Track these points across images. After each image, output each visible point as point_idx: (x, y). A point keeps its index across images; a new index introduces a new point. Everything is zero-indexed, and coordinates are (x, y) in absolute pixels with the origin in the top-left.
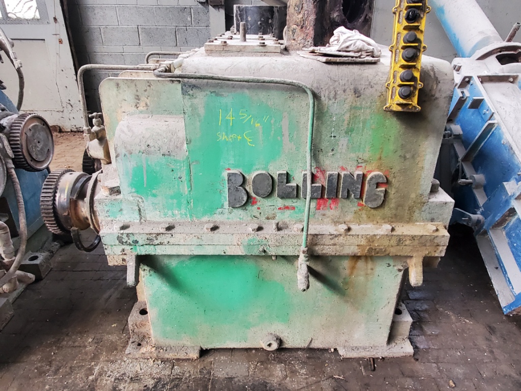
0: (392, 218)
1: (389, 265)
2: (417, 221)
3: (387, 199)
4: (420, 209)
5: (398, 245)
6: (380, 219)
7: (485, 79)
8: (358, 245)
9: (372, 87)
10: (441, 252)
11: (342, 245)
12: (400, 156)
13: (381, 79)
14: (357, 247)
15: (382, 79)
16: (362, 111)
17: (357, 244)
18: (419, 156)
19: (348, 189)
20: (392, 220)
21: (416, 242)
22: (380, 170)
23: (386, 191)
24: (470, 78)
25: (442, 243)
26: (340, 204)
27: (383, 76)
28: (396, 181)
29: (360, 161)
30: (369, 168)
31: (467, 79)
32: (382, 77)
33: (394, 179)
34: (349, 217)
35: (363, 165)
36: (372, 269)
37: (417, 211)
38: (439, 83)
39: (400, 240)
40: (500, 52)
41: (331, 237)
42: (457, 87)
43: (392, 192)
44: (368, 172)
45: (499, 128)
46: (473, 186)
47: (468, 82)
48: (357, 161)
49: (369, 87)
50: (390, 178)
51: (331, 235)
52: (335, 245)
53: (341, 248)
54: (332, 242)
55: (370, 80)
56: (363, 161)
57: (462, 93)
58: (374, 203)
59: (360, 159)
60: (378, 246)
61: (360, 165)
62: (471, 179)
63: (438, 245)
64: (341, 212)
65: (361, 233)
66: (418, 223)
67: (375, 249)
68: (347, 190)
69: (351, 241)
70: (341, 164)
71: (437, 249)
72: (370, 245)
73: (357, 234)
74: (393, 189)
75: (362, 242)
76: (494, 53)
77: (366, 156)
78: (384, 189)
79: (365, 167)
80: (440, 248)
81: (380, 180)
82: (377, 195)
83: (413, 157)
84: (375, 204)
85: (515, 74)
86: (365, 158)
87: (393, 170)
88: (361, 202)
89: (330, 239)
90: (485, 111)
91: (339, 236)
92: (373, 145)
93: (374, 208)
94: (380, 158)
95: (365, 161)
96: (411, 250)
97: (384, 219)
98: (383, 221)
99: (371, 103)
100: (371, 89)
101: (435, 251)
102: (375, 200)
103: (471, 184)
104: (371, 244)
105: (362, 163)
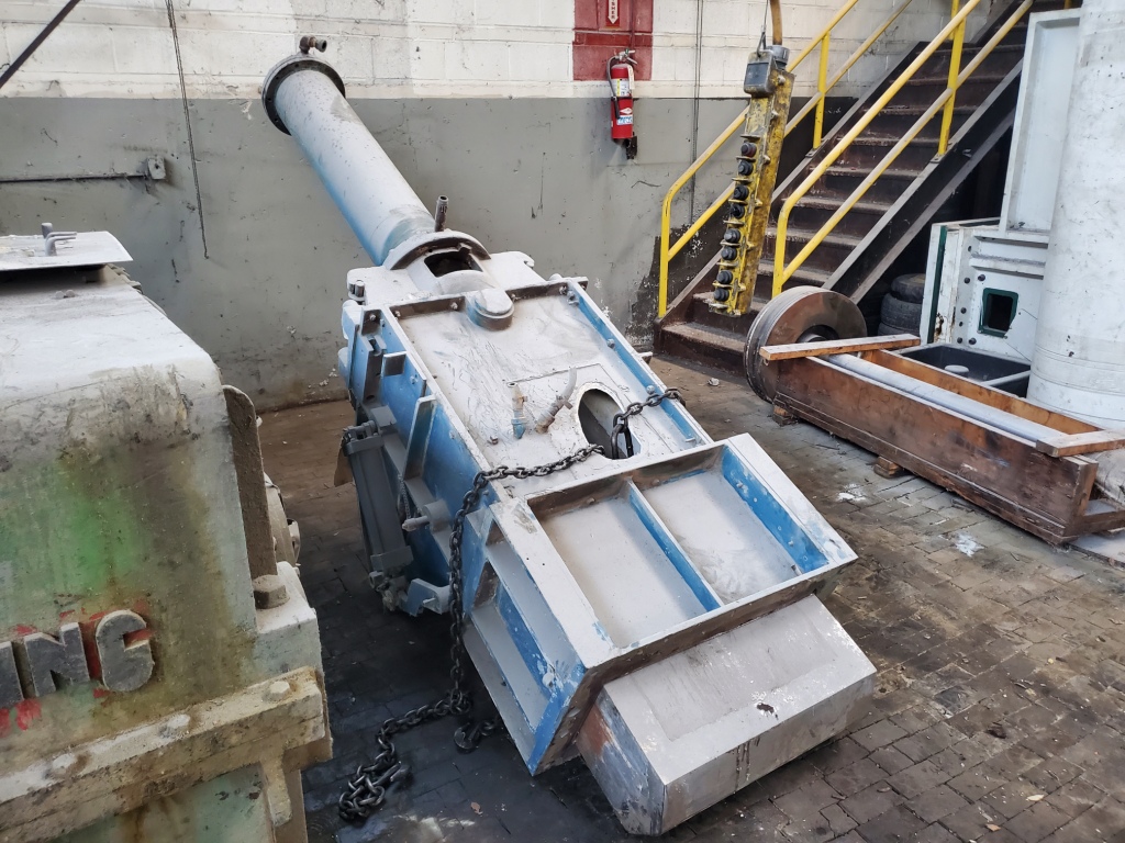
0: (190, 695)
1: (224, 795)
2: (251, 682)
3: (163, 660)
4: (250, 657)
5: (214, 753)
6: (163, 706)
7: (406, 312)
8: (114, 791)
9: (33, 444)
10: (318, 730)
11: (74, 807)
12: (159, 564)
13: (54, 421)
14: (114, 797)
15: (57, 420)
16: (27, 496)
17: (111, 789)
18: (203, 553)
19: (52, 672)
20: (194, 698)
21: (254, 732)
22: (123, 606)
23: (152, 643)
24: (378, 313)
25: (311, 713)
26: (45, 710)
27: (59, 414)
28: (170, 616)
29: (63, 601)
30: (92, 609)
31: (373, 316)
32: (55, 417)
33: (164, 616)
34: (80, 731)
35: (76, 606)
36: (186, 820)
37: (244, 661)
38: (192, 405)
39: (216, 739)
40: (430, 251)
41: (35, 799)
42: (360, 333)
43: (170, 642)
44: (94, 617)
45: (440, 410)
46: (432, 528)
47: (377, 320)
48: (56, 602)
49: (28, 446)
50: (155, 615)
51: (34, 794)
52: (53, 812)
53: (74, 813)
54: (43, 808)
55: (25, 429)
56: (70, 599)
57: (373, 343)
58: (131, 680)
59: (62, 596)
60: (166, 772)
61: (65, 609)
62: (425, 514)
63: (304, 721)
64: (55, 725)
65: (112, 761)
66: (256, 686)
67: (164, 782)
68: (50, 675)
69: (94, 789)
70: (12, 621)
71: (306, 728)
72: (147, 778)
73: (104, 765)
74: (170, 635)
75: (123, 779)
76: (420, 255)
77: (76, 586)
78: (145, 642)
79: (83, 609)
80: (311, 724)
81: (130, 629)
82: (132, 660)
83: (190, 558)
84: (135, 682)
85: (458, 295)
86: (73, 592)
87: (151, 597)
88: (100, 686)
89: (34, 804)
90: (412, 377)
91: (57, 789)
92: (83, 560)
93: (139, 690)
94: (113, 582)
95: (78, 598)
96: (250, 751)
97: (172, 704)
98: (172, 709)
99: (43, 475)
100: (33, 448)
101: (302, 735)
102: (132, 672)
103: (427, 523)
104: (149, 775)
105: (70, 603)
